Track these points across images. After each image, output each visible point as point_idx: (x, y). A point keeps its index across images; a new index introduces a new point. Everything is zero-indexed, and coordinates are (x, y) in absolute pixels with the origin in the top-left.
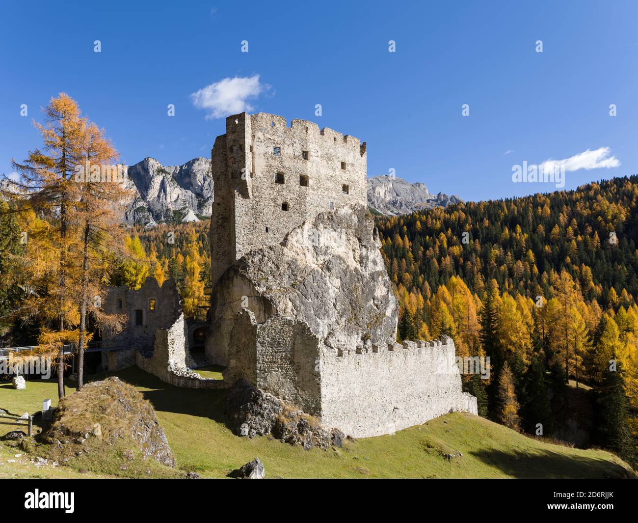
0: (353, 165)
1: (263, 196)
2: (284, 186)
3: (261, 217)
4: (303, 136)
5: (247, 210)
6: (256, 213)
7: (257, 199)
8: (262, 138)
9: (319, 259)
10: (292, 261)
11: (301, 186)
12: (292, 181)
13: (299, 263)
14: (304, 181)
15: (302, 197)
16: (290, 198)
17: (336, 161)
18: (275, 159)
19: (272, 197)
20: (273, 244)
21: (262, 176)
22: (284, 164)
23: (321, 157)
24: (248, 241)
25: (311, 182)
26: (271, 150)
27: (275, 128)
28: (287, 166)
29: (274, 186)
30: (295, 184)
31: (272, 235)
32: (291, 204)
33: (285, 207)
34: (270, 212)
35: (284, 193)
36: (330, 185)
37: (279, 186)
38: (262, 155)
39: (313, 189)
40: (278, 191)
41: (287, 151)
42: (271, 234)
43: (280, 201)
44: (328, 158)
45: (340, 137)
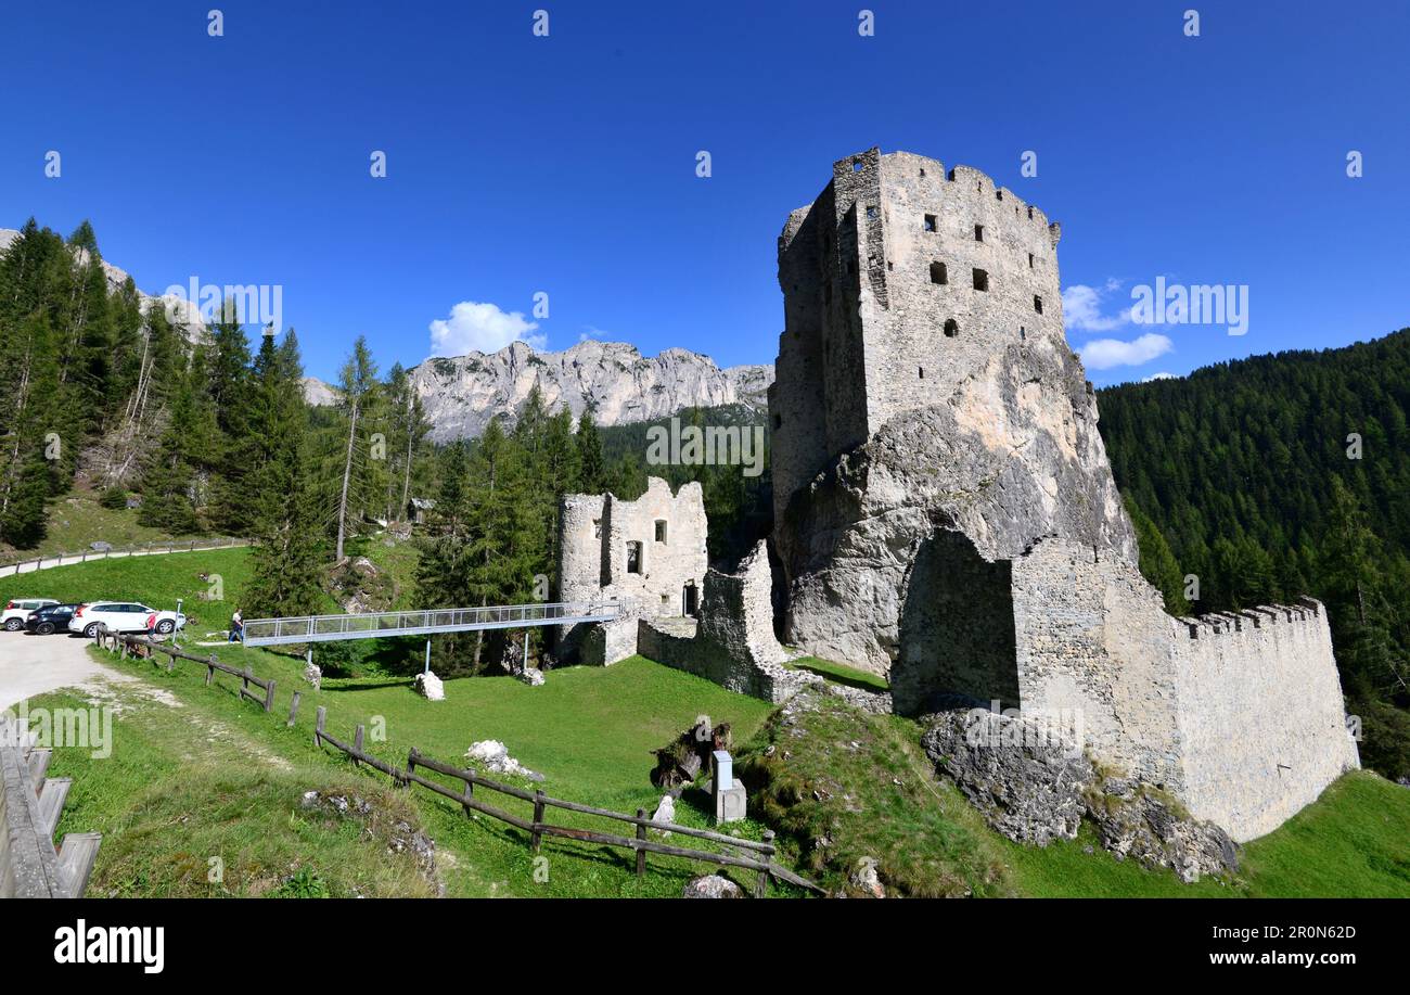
0: (1043, 261)
1: (912, 307)
2: (947, 288)
3: (909, 349)
4: (975, 195)
5: (884, 332)
6: (899, 337)
7: (901, 313)
8: (905, 197)
9: (1016, 434)
10: (972, 438)
11: (978, 292)
12: (960, 279)
13: (985, 441)
14: (980, 280)
15: (978, 311)
16: (958, 312)
17: (1021, 249)
18: (929, 238)
19: (927, 309)
20: (935, 402)
21: (907, 268)
22: (945, 246)
23: (1002, 240)
24: (888, 394)
25: (991, 283)
26: (921, 221)
27: (925, 179)
28: (951, 252)
29: (929, 288)
30: (965, 286)
31: (931, 384)
32: (961, 324)
33: (950, 328)
34: (925, 337)
35: (949, 301)
36: (1017, 294)
37: (938, 289)
38: (905, 229)
39: (995, 297)
40: (937, 299)
41: (947, 223)
42: (927, 382)
43: (942, 319)
44: (1011, 242)
45: (1024, 210)
